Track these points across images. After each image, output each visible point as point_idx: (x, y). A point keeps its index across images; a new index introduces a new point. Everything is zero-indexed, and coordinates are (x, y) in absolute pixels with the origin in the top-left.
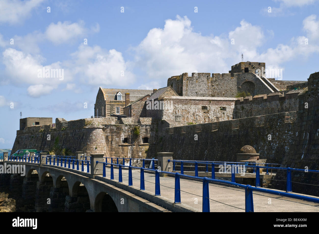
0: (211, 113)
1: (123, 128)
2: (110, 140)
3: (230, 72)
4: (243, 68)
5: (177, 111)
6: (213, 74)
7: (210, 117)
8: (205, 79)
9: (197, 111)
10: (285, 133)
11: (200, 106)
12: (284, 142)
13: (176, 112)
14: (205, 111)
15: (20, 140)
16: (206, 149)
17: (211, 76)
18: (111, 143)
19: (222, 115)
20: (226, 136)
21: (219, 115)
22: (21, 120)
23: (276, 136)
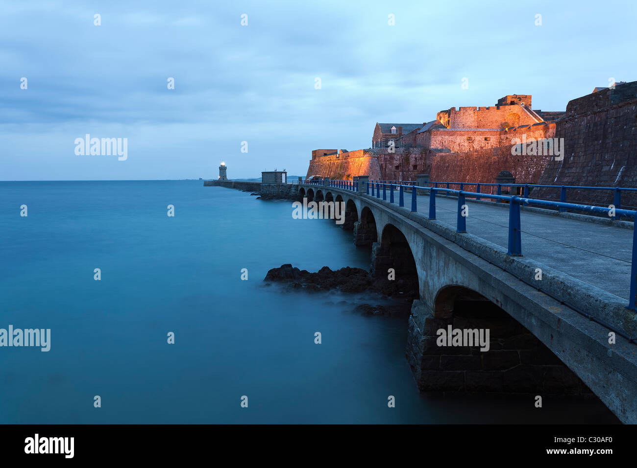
0: (476, 143)
1: (395, 157)
2: (384, 167)
3: (496, 105)
4: (509, 101)
5: (444, 142)
6: (479, 108)
7: (474, 146)
8: (472, 112)
9: (462, 141)
10: (543, 159)
11: (465, 137)
12: (542, 168)
13: (442, 143)
14: (470, 141)
15: (312, 168)
16: (468, 175)
17: (478, 109)
18: (385, 170)
19: (487, 145)
20: (487, 163)
21: (483, 145)
22: (313, 151)
23: (534, 162)
